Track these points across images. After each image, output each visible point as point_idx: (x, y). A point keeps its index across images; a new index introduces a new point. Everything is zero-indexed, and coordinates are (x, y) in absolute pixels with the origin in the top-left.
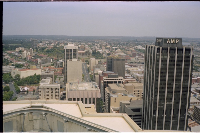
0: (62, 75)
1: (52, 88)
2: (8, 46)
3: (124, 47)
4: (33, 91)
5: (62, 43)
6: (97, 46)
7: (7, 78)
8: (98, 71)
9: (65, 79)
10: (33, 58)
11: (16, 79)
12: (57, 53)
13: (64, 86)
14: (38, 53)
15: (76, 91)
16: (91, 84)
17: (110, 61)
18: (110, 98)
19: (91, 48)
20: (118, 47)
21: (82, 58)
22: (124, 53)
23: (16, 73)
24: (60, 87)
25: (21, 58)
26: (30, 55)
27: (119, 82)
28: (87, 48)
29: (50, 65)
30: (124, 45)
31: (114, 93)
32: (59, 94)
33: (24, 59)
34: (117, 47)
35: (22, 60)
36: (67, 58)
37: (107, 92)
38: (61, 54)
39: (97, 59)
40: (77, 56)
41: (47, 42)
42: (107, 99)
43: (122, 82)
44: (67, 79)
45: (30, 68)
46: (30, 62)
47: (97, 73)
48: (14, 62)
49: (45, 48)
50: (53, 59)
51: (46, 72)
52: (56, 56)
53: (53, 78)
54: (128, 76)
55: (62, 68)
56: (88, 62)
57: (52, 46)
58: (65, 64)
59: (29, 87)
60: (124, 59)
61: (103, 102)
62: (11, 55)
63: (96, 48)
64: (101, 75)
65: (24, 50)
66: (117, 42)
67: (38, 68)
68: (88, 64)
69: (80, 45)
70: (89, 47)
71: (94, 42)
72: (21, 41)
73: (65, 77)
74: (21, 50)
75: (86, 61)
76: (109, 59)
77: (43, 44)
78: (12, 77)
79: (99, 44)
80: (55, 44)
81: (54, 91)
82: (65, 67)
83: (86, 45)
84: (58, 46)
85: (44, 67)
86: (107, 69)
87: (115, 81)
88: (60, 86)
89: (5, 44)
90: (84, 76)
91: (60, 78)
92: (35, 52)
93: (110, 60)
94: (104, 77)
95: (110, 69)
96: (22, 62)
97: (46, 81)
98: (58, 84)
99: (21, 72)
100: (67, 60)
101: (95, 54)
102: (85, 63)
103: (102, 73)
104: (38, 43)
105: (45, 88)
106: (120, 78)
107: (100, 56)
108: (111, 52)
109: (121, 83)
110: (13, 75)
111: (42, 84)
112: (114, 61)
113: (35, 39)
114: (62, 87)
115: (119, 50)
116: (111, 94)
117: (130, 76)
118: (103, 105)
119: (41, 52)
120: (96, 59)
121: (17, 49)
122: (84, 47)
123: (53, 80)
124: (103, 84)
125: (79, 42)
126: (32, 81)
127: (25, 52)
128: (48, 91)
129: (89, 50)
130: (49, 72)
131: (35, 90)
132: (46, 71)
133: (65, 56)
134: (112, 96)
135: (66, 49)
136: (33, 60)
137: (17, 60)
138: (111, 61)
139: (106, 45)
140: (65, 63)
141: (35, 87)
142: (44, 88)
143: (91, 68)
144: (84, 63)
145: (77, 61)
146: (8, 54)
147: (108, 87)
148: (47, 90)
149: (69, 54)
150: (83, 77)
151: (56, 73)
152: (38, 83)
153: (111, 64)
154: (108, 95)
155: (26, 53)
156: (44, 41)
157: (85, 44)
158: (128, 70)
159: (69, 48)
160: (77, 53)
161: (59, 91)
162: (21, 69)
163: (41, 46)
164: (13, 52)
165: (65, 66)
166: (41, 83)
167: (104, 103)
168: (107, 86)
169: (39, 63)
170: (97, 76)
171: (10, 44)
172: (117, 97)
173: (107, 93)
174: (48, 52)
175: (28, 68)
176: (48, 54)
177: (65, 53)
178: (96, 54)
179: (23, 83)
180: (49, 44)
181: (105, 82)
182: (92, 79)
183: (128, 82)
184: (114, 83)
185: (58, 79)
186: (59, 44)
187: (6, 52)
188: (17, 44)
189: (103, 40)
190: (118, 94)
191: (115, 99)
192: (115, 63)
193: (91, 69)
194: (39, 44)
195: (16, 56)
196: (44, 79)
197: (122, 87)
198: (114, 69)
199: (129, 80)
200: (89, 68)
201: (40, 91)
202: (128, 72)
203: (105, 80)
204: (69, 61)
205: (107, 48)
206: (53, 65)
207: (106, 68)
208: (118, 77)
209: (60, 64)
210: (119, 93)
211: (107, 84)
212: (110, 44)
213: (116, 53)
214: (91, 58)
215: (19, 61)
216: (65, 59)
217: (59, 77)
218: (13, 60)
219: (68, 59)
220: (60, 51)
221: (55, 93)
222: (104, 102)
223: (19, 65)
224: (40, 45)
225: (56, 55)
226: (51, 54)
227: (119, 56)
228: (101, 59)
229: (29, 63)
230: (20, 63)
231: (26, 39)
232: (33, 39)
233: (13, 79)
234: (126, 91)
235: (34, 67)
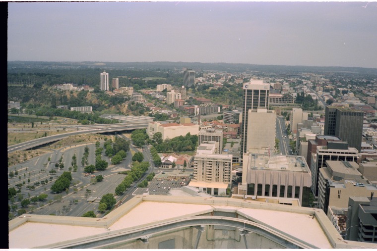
0: (236, 138)
1: (218, 161)
2: (145, 81)
3: (361, 89)
4: (183, 164)
5: (239, 77)
6: (306, 85)
7: (140, 138)
8: (307, 134)
9: (242, 146)
10: (186, 103)
11: (155, 140)
12: (230, 96)
13: (240, 160)
14: (196, 95)
15: (265, 171)
16: (294, 159)
17: (332, 116)
18: (329, 190)
19: (294, 89)
20: (349, 87)
21: (276, 106)
22: (360, 101)
23: (155, 130)
24: (233, 161)
25: (166, 103)
26: (182, 99)
27: (350, 159)
28: (287, 88)
29: (215, 119)
30: (361, 84)
31: (338, 181)
32: (229, 173)
33: (171, 105)
34: (347, 88)
35: (166, 107)
36: (248, 106)
37: (322, 176)
38: (237, 98)
39: (305, 110)
40: (267, 103)
41: (213, 76)
42: (322, 191)
43: (356, 159)
44: (246, 147)
45: (179, 123)
46: (181, 111)
47: (305, 138)
48: (153, 110)
49: (208, 87)
50: (221, 107)
51: (207, 131)
52: (228, 103)
53: (220, 143)
54: (368, 148)
55: (238, 126)
56: (287, 116)
57: (220, 83)
58: (243, 118)
59: (176, 156)
60: (360, 113)
61: (314, 195)
62: (148, 96)
63: (305, 88)
64: (313, 143)
65: (170, 89)
66: (348, 78)
67: (195, 122)
68: (288, 119)
69: (274, 82)
70: (290, 87)
71: (300, 77)
72: (167, 72)
73: (242, 141)
74: (166, 89)
75: (284, 114)
76: (330, 111)
77: (204, 79)
78: (148, 137)
79: (311, 82)
80: (226, 80)
81: (221, 168)
82: (243, 123)
83: (285, 83)
84: (231, 83)
85: (205, 121)
86: (324, 130)
87: (340, 156)
88: (233, 158)
89: (139, 77)
90: (279, 143)
91: (232, 143)
92: (189, 92)
93: (332, 113)
94: (318, 147)
95: (332, 132)
96: (166, 111)
97: (207, 148)
98: (229, 154)
99: (165, 128)
100: (247, 110)
101: (302, 100)
102: (282, 117)
103: (315, 139)
104: (197, 76)
105: (205, 160)
106: (352, 150)
107: (312, 106)
108: (335, 97)
109: (352, 161)
110: (151, 133)
111: (200, 153)
112: (341, 116)
113: (191, 70)
114: (235, 161)
115: (352, 94)
116: (331, 180)
117: (371, 147)
118: (314, 202)
119: (200, 93)
120: (303, 110)
121: (160, 88)
122: (282, 87)
123: (220, 146)
124: (315, 160)
125: (271, 76)
126: (183, 147)
127: (173, 92)
128: (211, 167)
129: (290, 93)
130: (213, 132)
131: (187, 163)
132: (209, 129)
133: (244, 102)
134: (333, 185)
135: (247, 89)
136: (186, 107)
137: (159, 107)
138: (335, 116)
139: (325, 84)
140: (244, 115)
141: (186, 157)
142: (203, 160)
143: (293, 128)
144: (279, 118)
145: (267, 112)
146: (143, 94)
147: (326, 167)
148: (209, 164)
149: (251, 100)
150: (277, 144)
151: (226, 133)
152: (193, 149)
153: (334, 122)
154: (325, 183)
155: (174, 95)
156: (207, 73)
157: (283, 81)
158: (366, 135)
159: (253, 88)
160: (268, 98)
161: (230, 168)
162: (165, 122)
163: (201, 83)
164: (151, 92)
165: (243, 121)
166: (198, 151)
167: (316, 197)
168: (325, 165)
169: (197, 113)
170: (304, 145)
171: (148, 77)
172: (343, 188)
173: (322, 179)
174: (214, 93)
175: (177, 121)
176: (212, 98)
177: (245, 97)
178: (304, 101)
179: (167, 148)
180: (215, 79)
181: (320, 157)
182: (294, 150)
183: (367, 158)
184: (339, 160)
185: (230, 144)
186: (234, 80)
187: (140, 92)
188: (159, 78)
189: (319, 73)
190: (346, 181)
191: (339, 192)
192: (342, 119)
193: (293, 130)
194: (198, 79)
195: (157, 99)
196: (205, 143)
197: (355, 170)
198: (340, 131)
199: (369, 156)
200: (289, 126)
201: (197, 166)
202: (367, 139)
203: (320, 152)
204: (252, 111)
205: (327, 90)
206: (221, 118)
207: (323, 128)
208: (347, 149)
209: (234, 117)
210: (349, 181)
211: (324, 161)
212: (333, 82)
213: (343, 100)
214: (294, 109)
215: (162, 108)
216: (244, 107)
217: (231, 141)
218: (152, 106)
219: (250, 108)
220: (236, 92)
221: (222, 170)
222: (317, 195)
223: (161, 116)
224: (199, 81)
225: (228, 100)
226: (218, 98)
227: (350, 106)
228: (314, 111)
229: (179, 113)
230: (163, 111)
231: (175, 69)
232: (187, 69)
233: (151, 141)
234: (362, 177)
235: (188, 120)
